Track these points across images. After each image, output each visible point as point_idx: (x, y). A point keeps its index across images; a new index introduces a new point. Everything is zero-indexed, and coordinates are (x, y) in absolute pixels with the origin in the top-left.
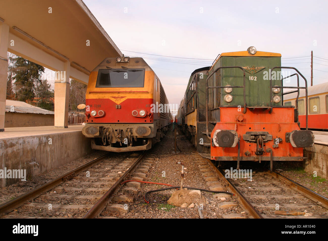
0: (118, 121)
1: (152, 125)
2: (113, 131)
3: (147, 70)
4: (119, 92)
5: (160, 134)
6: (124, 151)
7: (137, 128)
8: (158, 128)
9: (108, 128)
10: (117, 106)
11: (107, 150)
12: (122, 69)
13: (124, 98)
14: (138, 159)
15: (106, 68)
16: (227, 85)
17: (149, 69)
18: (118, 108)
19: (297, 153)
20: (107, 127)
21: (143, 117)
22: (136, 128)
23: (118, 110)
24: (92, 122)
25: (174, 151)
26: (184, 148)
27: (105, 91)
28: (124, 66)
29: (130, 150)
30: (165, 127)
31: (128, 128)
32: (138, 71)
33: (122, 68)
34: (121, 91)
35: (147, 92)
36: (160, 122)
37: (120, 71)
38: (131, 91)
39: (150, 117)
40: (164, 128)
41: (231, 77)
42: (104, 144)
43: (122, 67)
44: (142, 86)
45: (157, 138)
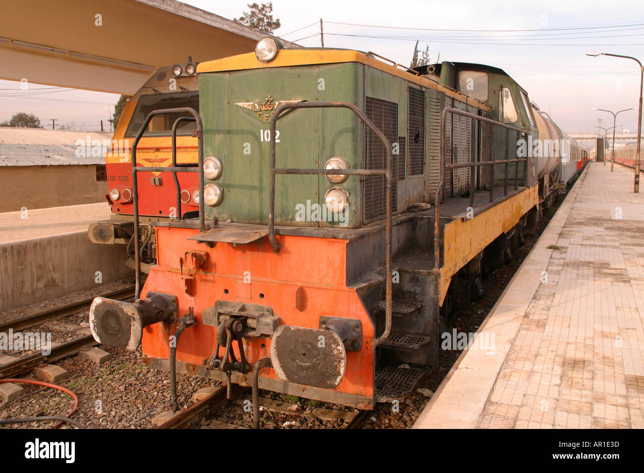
0: (160, 212)
4: (157, 148)
9: (143, 226)
10: (152, 179)
13: (166, 162)
15: (153, 93)
16: (209, 156)
18: (156, 185)
19: (353, 384)
24: (119, 213)
28: (183, 86)
33: (180, 91)
41: (219, 134)
43: (179, 87)
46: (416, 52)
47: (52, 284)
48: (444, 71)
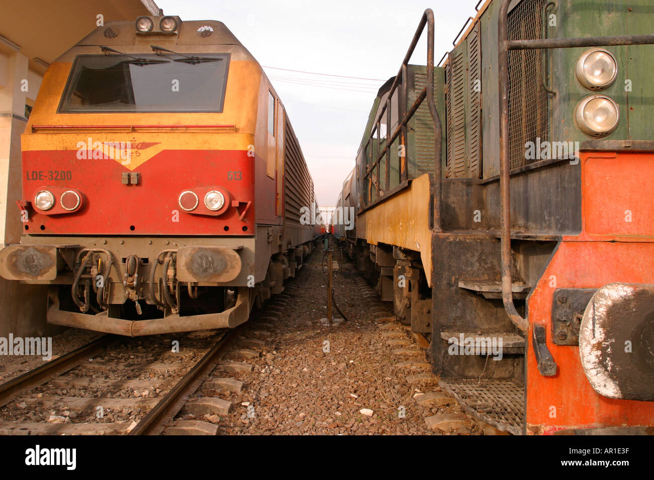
0: (132, 228)
1: (249, 244)
2: (114, 262)
3: (236, 59)
4: (133, 127)
5: (284, 271)
6: (152, 333)
7: (190, 254)
8: (276, 251)
9: (95, 252)
10: (125, 175)
11: (92, 328)
12: (152, 55)
13: (151, 148)
14: (206, 356)
15: (101, 52)
17: (243, 56)
18: (129, 184)
20: (95, 250)
21: (217, 214)
22: (188, 252)
23: (130, 188)
24: (43, 232)
25: (327, 316)
26: (353, 306)
27: (88, 124)
28: (160, 46)
29: (172, 327)
30: (304, 244)
31: (166, 253)
32: (206, 60)
33: (153, 52)
34: (142, 123)
35: (233, 129)
36: (282, 232)
37: (145, 60)
38: (179, 125)
39: (240, 214)
40: (301, 248)
41: (610, 12)
42: (81, 310)
43: (154, 49)
44: (218, 110)
45: (273, 283)
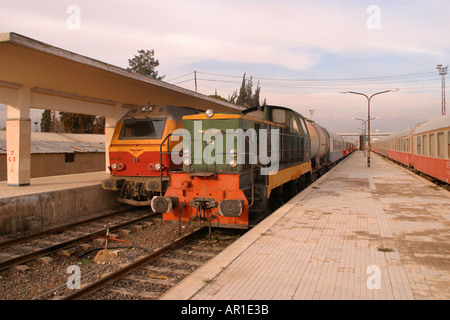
0: (137, 174)
4: (137, 145)
7: (149, 183)
10: (135, 159)
13: (141, 151)
19: (242, 221)
20: (128, 180)
27: (125, 143)
46: (244, 80)
47: (85, 209)
48: (265, 109)
